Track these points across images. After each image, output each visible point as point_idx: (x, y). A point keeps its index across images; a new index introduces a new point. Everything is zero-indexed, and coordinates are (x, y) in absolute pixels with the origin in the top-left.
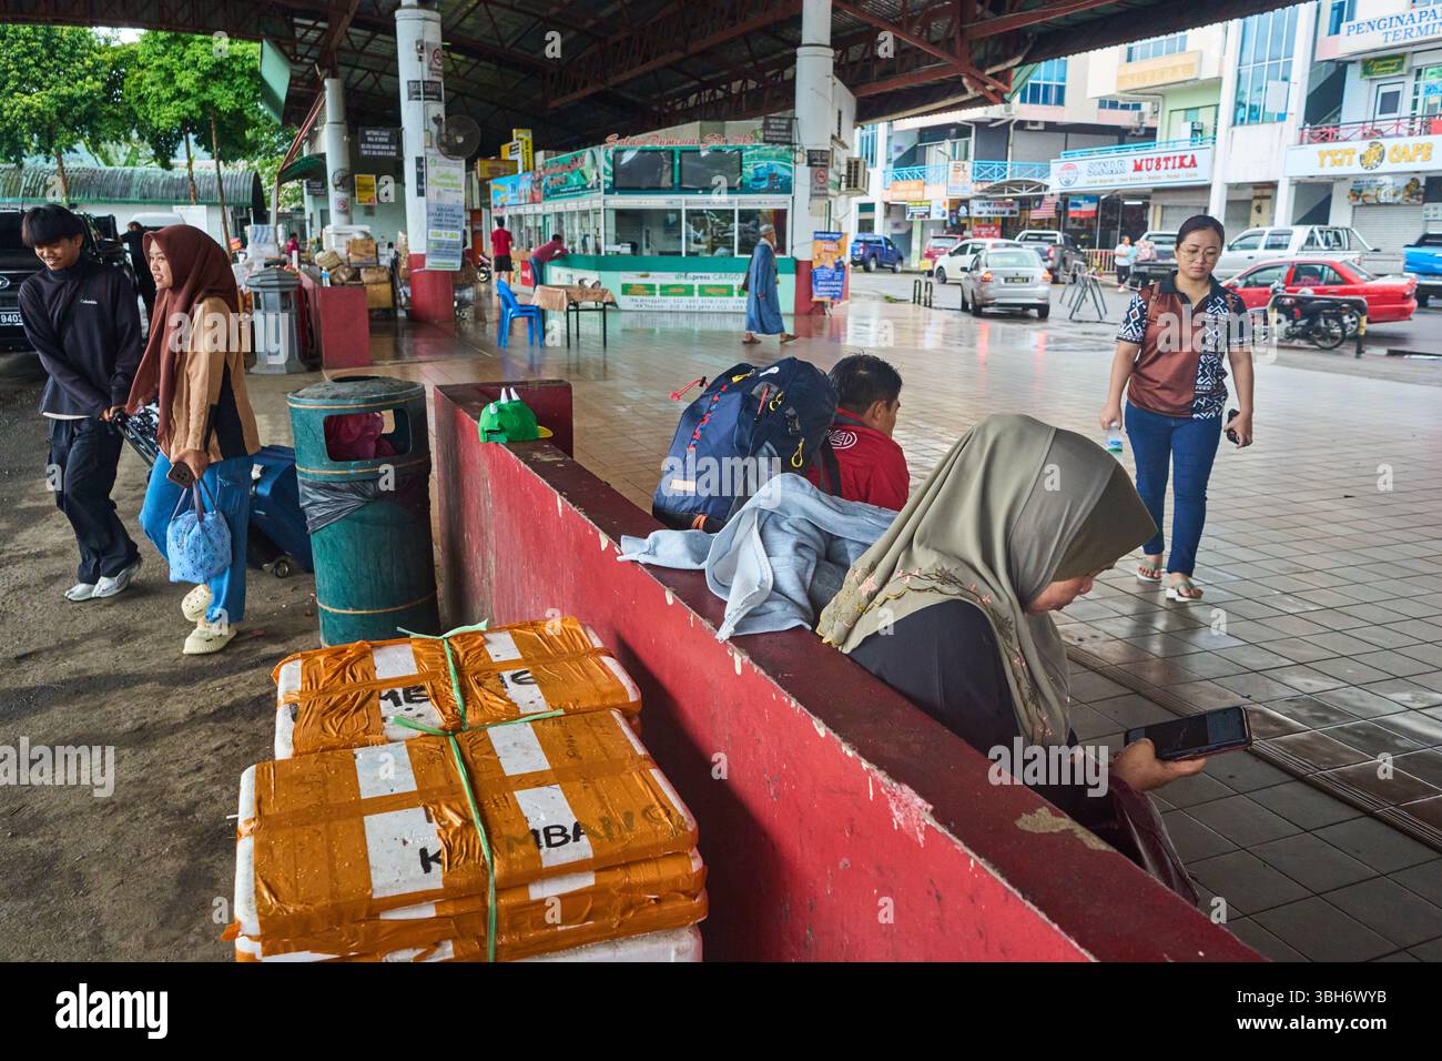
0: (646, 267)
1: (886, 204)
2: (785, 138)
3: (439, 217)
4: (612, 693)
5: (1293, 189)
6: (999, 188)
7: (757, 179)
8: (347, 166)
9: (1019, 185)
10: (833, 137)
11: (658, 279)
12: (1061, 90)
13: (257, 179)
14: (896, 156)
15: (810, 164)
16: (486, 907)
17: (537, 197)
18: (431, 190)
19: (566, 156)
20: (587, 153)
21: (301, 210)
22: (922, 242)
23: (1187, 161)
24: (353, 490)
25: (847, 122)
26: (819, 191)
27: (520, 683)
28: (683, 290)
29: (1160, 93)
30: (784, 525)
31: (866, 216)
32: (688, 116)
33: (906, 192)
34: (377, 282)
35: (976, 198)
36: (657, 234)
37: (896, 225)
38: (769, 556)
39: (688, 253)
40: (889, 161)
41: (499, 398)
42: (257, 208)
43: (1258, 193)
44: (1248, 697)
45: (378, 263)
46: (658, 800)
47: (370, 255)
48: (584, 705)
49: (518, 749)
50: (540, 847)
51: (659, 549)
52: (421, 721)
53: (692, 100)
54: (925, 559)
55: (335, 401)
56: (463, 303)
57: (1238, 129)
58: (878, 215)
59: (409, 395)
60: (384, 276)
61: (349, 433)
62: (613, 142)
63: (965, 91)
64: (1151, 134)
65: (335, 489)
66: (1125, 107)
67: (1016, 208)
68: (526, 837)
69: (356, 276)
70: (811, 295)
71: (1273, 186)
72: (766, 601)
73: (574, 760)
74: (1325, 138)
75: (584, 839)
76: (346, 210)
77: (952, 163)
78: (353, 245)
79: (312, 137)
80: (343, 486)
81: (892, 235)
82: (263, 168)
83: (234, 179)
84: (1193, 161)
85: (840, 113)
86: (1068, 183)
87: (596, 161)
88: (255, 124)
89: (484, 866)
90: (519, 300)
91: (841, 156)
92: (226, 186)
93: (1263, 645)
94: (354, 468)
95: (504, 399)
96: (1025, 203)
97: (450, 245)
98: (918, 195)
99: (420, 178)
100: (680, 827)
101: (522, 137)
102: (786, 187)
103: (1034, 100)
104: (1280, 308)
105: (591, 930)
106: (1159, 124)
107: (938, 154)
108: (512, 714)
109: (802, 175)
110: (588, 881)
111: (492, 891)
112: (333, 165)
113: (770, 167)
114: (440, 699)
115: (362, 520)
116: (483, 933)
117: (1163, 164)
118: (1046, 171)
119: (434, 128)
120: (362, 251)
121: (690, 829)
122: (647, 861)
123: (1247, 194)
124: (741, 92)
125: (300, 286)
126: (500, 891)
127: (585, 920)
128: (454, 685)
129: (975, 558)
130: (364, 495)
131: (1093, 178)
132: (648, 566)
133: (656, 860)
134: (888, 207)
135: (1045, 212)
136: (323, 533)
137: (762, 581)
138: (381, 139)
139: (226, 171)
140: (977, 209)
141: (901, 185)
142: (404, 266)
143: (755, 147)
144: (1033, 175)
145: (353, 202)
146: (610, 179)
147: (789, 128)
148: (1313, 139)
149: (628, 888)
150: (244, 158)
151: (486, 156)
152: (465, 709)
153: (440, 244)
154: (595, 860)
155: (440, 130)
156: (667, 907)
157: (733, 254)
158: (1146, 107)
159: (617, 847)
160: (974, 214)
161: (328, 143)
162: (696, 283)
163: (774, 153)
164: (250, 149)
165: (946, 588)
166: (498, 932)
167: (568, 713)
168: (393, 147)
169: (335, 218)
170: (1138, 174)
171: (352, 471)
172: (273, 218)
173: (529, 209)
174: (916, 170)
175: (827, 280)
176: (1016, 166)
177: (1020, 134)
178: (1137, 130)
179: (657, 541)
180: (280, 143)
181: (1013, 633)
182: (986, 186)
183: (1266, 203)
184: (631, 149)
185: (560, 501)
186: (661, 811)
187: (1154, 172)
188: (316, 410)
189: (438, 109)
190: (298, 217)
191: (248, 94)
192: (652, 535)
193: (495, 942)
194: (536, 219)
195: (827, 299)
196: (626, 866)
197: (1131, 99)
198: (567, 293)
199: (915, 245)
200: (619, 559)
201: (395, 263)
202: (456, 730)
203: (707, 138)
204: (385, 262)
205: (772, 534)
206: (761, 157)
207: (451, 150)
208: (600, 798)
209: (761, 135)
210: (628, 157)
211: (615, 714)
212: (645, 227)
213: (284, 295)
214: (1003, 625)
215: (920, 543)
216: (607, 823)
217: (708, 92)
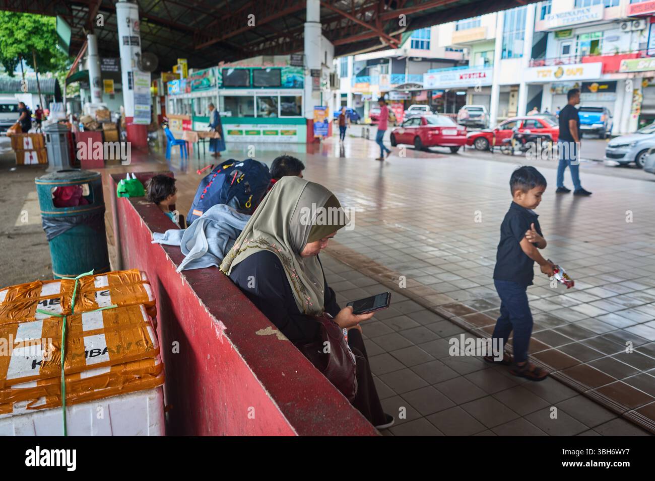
0: (239, 122)
1: (353, 94)
2: (300, 64)
3: (140, 99)
4: (142, 297)
5: (527, 87)
6: (402, 87)
7: (288, 82)
8: (99, 75)
9: (411, 85)
10: (322, 64)
11: (244, 127)
12: (428, 43)
13: (57, 82)
14: (357, 72)
15: (312, 75)
16: (60, 382)
17: (189, 90)
18: (136, 87)
19: (202, 71)
20: (210, 70)
21: (79, 96)
22: (369, 110)
23: (482, 75)
24: (67, 221)
25: (330, 57)
26: (316, 87)
27: (103, 295)
28: (255, 133)
29: (471, 45)
30: (216, 226)
31: (344, 99)
32: (259, 53)
33: (361, 88)
34: (111, 130)
35: (393, 91)
36: (245, 107)
37: (358, 103)
38: (207, 238)
39: (258, 116)
40: (354, 74)
41: (126, 178)
42: (57, 95)
43: (513, 89)
44: (457, 300)
45: (111, 121)
46: (145, 337)
47: (106, 117)
48: (128, 303)
49: (92, 320)
50: (86, 357)
51: (169, 238)
52: (53, 311)
53: (262, 46)
54: (257, 235)
55: (57, 181)
56: (152, 139)
57: (504, 61)
58: (349, 99)
59: (93, 178)
60: (114, 127)
61: (67, 195)
62: (222, 65)
63: (380, 43)
64: (467, 63)
65: (58, 221)
66: (456, 51)
67: (410, 95)
68: (82, 354)
69: (100, 126)
70: (313, 134)
71: (518, 86)
72: (204, 256)
73: (115, 325)
74: (540, 65)
75: (107, 353)
76: (100, 96)
77: (381, 76)
78: (98, 112)
79: (83, 62)
80: (62, 219)
81: (356, 108)
82: (60, 76)
83: (46, 82)
84: (484, 76)
85: (326, 53)
86: (432, 84)
87: (214, 74)
88: (55, 56)
89: (60, 365)
90: (176, 138)
91: (326, 72)
92: (42, 85)
93: (470, 279)
94: (67, 210)
95: (128, 178)
96: (414, 93)
97: (145, 112)
98: (366, 89)
99: (130, 81)
100: (150, 347)
101: (182, 63)
102: (302, 86)
103: (417, 47)
104: (516, 138)
105: (109, 391)
106: (471, 58)
107: (375, 70)
108: (95, 307)
109: (308, 80)
110: (108, 370)
111: (63, 375)
112: (92, 76)
113: (294, 77)
114: (64, 303)
115: (71, 234)
116: (59, 393)
117: (472, 76)
118: (422, 80)
119: (136, 58)
120: (103, 115)
121: (155, 348)
122: (136, 361)
123: (508, 90)
124: (283, 44)
125: (70, 132)
126: (66, 375)
127: (107, 386)
128: (73, 297)
129: (275, 233)
130: (71, 223)
131: (442, 82)
132: (163, 245)
133: (139, 361)
134: (354, 96)
135: (423, 97)
136: (53, 240)
137: (203, 248)
138: (111, 63)
139: (41, 77)
140: (393, 96)
141: (359, 85)
142: (123, 122)
143: (286, 68)
144: (417, 81)
145: (102, 93)
146: (221, 82)
147: (302, 59)
148: (536, 65)
149: (126, 373)
150: (50, 71)
151: (165, 71)
152: (74, 306)
153: (140, 112)
154: (111, 362)
155: (139, 59)
156: (143, 381)
157: (277, 116)
158: (465, 51)
159: (121, 356)
160: (391, 98)
161: (91, 66)
162: (262, 130)
163: (296, 71)
164: (54, 68)
165: (262, 246)
166: (67, 393)
167: (119, 306)
168: (117, 67)
169: (94, 100)
170: (462, 80)
171: (65, 212)
172: (64, 100)
173: (186, 96)
174: (365, 78)
175: (321, 127)
176: (408, 77)
177: (411, 62)
178: (462, 61)
179: (168, 235)
180: (68, 65)
181: (291, 264)
182: (396, 85)
183: (516, 93)
184: (232, 68)
185: (141, 220)
186: (144, 342)
187: (468, 80)
188: (47, 185)
189: (138, 49)
190: (78, 99)
191: (51, 41)
192: (166, 232)
193: (65, 397)
194: (188, 101)
195: (321, 137)
196: (126, 364)
197: (460, 47)
198: (198, 135)
199: (366, 112)
200: (152, 242)
201: (119, 120)
202: (67, 315)
203: (265, 63)
204: (114, 120)
205: (210, 229)
206: (290, 72)
207: (144, 69)
208: (120, 338)
209: (289, 62)
210: (230, 72)
211: (141, 306)
212: (239, 104)
213: (61, 136)
214: (287, 261)
215: (255, 228)
216: (119, 347)
217: (269, 43)
